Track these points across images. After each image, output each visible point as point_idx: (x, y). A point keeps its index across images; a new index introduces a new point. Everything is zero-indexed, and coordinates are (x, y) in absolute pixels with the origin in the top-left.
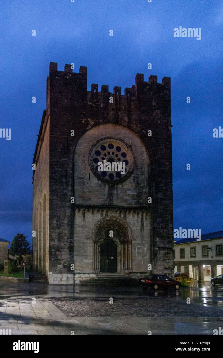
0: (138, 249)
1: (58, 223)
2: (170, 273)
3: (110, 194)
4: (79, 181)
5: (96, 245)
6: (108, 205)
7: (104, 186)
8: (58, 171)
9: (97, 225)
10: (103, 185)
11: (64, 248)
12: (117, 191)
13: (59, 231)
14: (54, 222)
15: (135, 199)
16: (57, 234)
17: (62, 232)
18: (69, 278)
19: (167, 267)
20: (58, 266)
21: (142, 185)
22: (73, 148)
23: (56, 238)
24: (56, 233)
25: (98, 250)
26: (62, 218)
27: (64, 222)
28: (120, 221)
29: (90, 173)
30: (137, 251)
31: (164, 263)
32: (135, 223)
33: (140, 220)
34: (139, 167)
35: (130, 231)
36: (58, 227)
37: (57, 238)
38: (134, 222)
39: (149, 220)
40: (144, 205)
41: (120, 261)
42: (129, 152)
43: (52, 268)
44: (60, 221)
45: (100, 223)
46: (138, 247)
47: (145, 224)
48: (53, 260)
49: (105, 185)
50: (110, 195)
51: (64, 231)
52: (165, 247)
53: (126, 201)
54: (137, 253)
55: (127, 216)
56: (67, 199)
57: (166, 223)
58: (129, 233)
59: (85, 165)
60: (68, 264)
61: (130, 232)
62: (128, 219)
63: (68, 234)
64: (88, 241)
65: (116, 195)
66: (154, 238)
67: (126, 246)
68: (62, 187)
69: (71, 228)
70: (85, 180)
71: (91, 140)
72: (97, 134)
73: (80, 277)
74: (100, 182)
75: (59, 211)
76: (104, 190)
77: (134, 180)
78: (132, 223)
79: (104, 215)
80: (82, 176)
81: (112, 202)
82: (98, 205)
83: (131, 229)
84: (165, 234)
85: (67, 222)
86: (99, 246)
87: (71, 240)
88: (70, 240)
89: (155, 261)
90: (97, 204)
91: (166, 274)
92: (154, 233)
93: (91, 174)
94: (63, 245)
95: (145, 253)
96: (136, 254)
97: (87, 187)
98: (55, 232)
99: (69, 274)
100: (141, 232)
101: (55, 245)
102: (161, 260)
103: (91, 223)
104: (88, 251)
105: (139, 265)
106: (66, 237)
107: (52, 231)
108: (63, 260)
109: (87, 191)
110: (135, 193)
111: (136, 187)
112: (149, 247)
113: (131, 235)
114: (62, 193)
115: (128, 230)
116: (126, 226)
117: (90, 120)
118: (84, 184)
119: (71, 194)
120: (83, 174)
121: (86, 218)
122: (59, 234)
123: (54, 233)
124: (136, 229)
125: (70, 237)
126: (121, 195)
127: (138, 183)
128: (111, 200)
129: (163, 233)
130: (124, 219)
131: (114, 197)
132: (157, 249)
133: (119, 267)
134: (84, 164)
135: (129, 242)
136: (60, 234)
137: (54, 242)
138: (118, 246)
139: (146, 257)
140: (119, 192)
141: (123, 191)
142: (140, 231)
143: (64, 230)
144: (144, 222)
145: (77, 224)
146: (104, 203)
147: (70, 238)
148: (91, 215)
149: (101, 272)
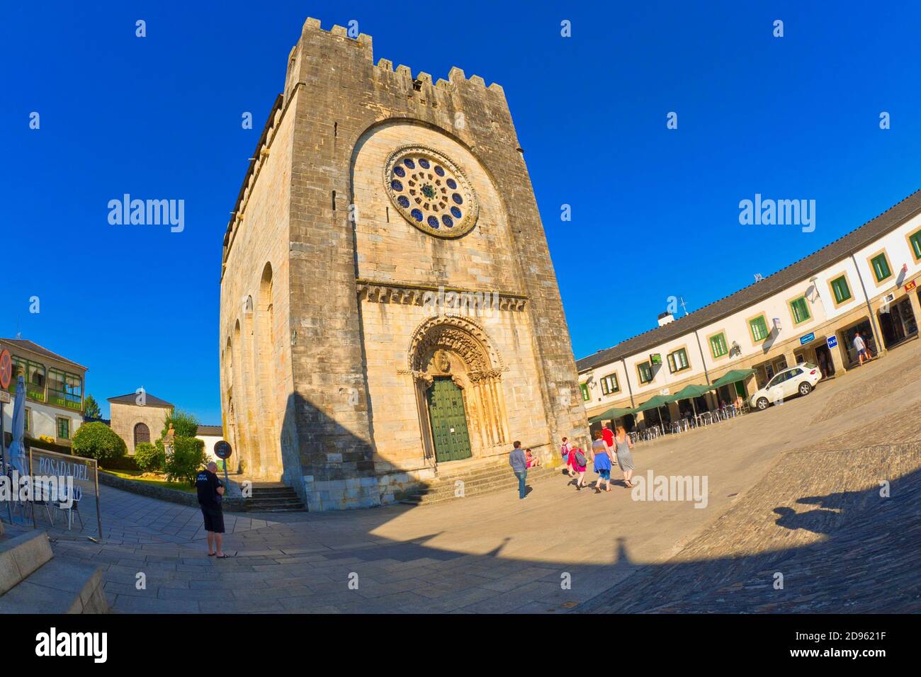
0: (518, 391)
1: (317, 326)
2: (584, 435)
3: (438, 259)
4: (365, 222)
5: (419, 391)
6: (436, 284)
7: (422, 241)
8: (313, 191)
9: (419, 337)
10: (419, 238)
11: (339, 402)
12: (452, 254)
13: (321, 349)
14: (307, 324)
15: (490, 276)
16: (316, 360)
17: (329, 352)
18: (366, 490)
19: (577, 423)
20: (329, 455)
21: (498, 246)
22: (347, 148)
23: (315, 372)
24: (314, 357)
26: (328, 314)
27: (332, 324)
28: (467, 325)
29: (387, 208)
30: (515, 395)
31: (570, 415)
32: (499, 330)
33: (508, 321)
34: (485, 210)
35: (492, 348)
36: (318, 339)
37: (317, 370)
38: (498, 326)
39: (524, 322)
40: (510, 289)
42: (462, 179)
43: (313, 465)
44: (321, 320)
45: (423, 329)
46: (515, 385)
47: (518, 331)
48: (310, 437)
49: (425, 238)
50: (438, 261)
51: (335, 351)
52: (565, 379)
53: (474, 278)
54: (517, 401)
56: (339, 262)
57: (557, 327)
59: (376, 189)
60: (356, 448)
61: (494, 352)
62: (483, 320)
63: (346, 359)
64: (402, 379)
65: (451, 263)
66: (543, 362)
67: (487, 386)
68: (323, 232)
69: (353, 342)
70: (378, 222)
72: (395, 134)
73: (393, 484)
74: (412, 230)
75: (318, 292)
76: (423, 250)
78: (494, 330)
80: (369, 213)
81: (445, 279)
82: (414, 283)
84: (560, 351)
85: (341, 322)
86: (424, 394)
87: (358, 376)
88: (353, 376)
89: (555, 413)
90: (412, 283)
91: (579, 438)
92: (541, 350)
93: (391, 210)
94: (335, 391)
95: (531, 399)
96: (516, 404)
97: (384, 238)
98: (309, 353)
99: (363, 477)
100: (515, 347)
101: (313, 391)
102: (564, 410)
103: (402, 328)
104: (405, 407)
105: (524, 429)
106: (341, 369)
107: (302, 348)
108: (343, 438)
109: (386, 247)
110: (488, 262)
111: (488, 251)
112: (537, 385)
113: (496, 359)
114: (324, 246)
115: (489, 347)
116: (483, 337)
117: (381, 108)
118: (376, 231)
119: (346, 250)
120: (372, 206)
121: (388, 315)
122: (321, 360)
123: (308, 356)
124: (504, 342)
125: (353, 368)
126: (461, 264)
127: (490, 242)
128: (443, 273)
129: (557, 350)
130: (476, 320)
131: (447, 268)
132: (553, 385)
134: (372, 187)
135: (493, 376)
136: (326, 361)
137: (310, 383)
138: (466, 389)
139: (535, 409)
140: (457, 256)
142: (512, 349)
143: (335, 347)
144: (517, 327)
145: (369, 332)
146: (428, 279)
147: (352, 371)
148: (401, 310)
149: (437, 461)
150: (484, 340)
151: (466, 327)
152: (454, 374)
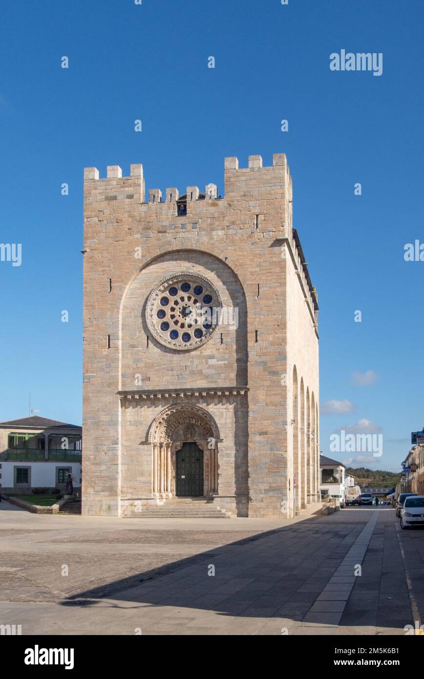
0: (229, 456)
1: (96, 421)
3: (180, 367)
5: (162, 453)
9: (161, 420)
10: (168, 354)
11: (104, 460)
14: (90, 420)
18: (112, 507)
20: (95, 488)
25: (171, 460)
27: (104, 419)
29: (148, 337)
30: (225, 459)
31: (268, 478)
32: (222, 413)
35: (214, 426)
37: (94, 444)
39: (246, 406)
41: (207, 478)
44: (98, 417)
45: (164, 416)
46: (227, 452)
48: (87, 478)
49: (173, 353)
50: (180, 369)
53: (206, 377)
55: (210, 401)
57: (273, 409)
58: (214, 430)
60: (109, 484)
63: (110, 437)
64: (146, 446)
68: (101, 364)
70: (141, 349)
71: (150, 281)
73: (132, 505)
77: (222, 339)
78: (217, 413)
79: (171, 403)
80: (135, 343)
83: (215, 423)
84: (271, 428)
86: (173, 454)
87: (115, 446)
88: (113, 446)
90: (159, 386)
93: (150, 338)
94: (102, 454)
97: (143, 359)
99: (111, 499)
102: (262, 473)
104: (145, 463)
105: (229, 482)
106: (106, 443)
108: (103, 479)
109: (144, 365)
110: (222, 363)
113: (216, 433)
116: (209, 418)
118: (139, 356)
120: (137, 338)
122: (97, 439)
124: (224, 422)
126: (199, 368)
129: (268, 427)
130: (204, 407)
133: (206, 488)
134: (138, 323)
136: (99, 439)
138: (204, 452)
139: (241, 470)
140: (196, 362)
141: (202, 361)
143: (104, 431)
145: (128, 419)
146: (171, 382)
147: (112, 443)
148: (150, 405)
149: (177, 495)
150: (210, 421)
151: (197, 413)
152: (198, 441)
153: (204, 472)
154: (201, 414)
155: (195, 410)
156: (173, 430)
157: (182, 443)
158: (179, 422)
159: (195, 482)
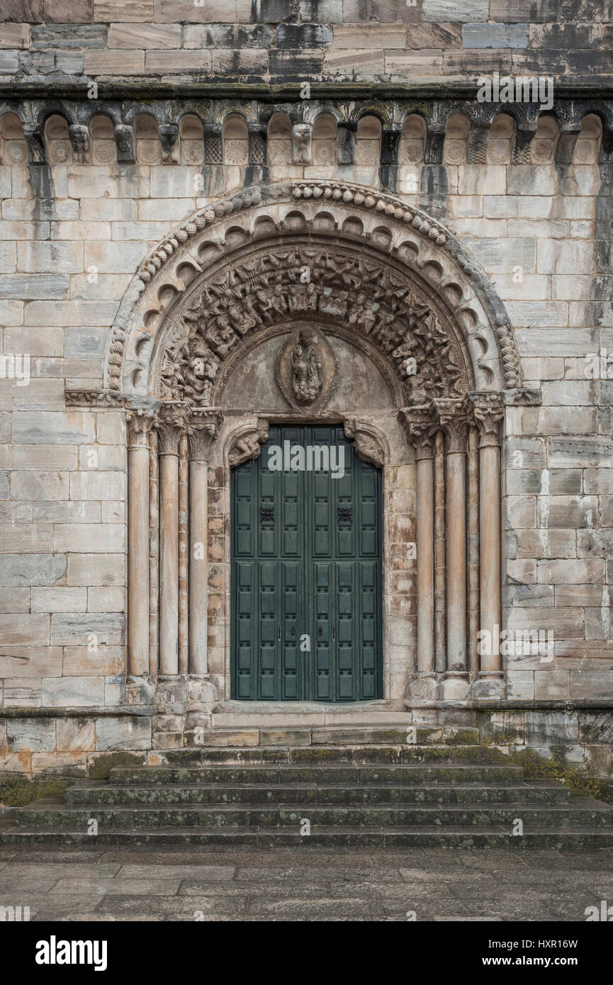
5: (171, 464)
6: (265, 74)
25: (210, 510)
30: (545, 500)
32: (531, 242)
35: (482, 318)
38: (528, 231)
41: (405, 605)
45: (194, 250)
53: (447, 33)
54: (552, 521)
55: (458, 174)
58: (475, 344)
61: (486, 334)
62: (458, 206)
67: (455, 461)
78: (503, 246)
79: (234, 179)
81: (306, 54)
82: (176, 80)
83: (491, 303)
86: (220, 479)
90: (164, 80)
96: (545, 536)
100: (593, 320)
103: (110, 251)
113: (490, 359)
115: (472, 314)
116: (450, 275)
124: (543, 294)
130: (423, 207)
133: (396, 657)
135: (478, 426)
138: (388, 469)
142: (578, 316)
148: (112, 185)
149: (236, 694)
150: (456, 288)
151: (381, 240)
152: (351, 417)
153: (389, 574)
154: (403, 252)
155: (370, 224)
156: (223, 348)
157: (265, 425)
158: (258, 305)
159: (335, 630)
